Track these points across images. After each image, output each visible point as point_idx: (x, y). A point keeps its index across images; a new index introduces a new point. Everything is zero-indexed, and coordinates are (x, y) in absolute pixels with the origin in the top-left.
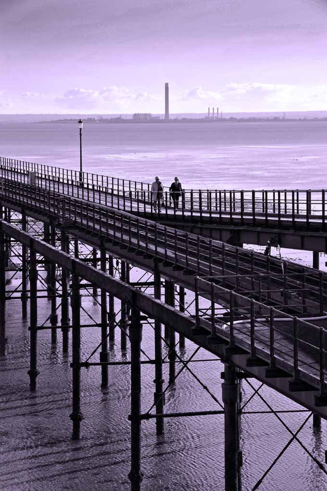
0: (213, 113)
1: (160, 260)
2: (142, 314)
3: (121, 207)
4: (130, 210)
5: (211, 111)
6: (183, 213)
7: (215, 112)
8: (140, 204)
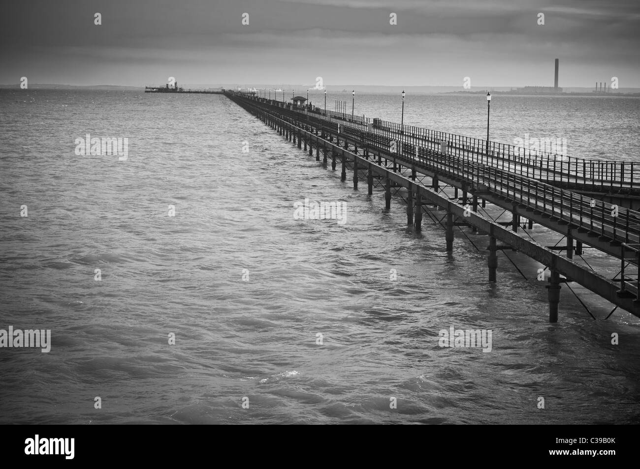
0: (596, 88)
1: (575, 227)
2: (561, 276)
3: (530, 175)
4: (539, 178)
5: (599, 86)
6: (593, 183)
7: (598, 87)
8: (549, 173)
